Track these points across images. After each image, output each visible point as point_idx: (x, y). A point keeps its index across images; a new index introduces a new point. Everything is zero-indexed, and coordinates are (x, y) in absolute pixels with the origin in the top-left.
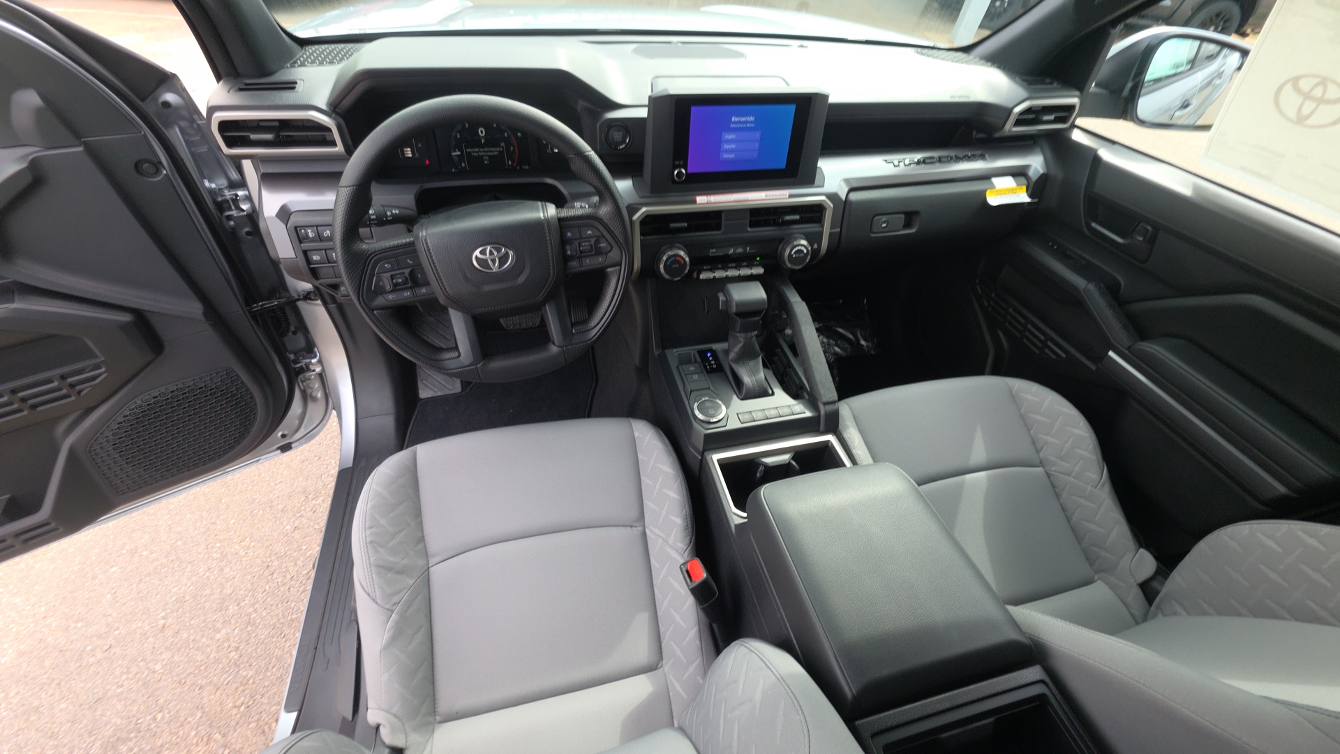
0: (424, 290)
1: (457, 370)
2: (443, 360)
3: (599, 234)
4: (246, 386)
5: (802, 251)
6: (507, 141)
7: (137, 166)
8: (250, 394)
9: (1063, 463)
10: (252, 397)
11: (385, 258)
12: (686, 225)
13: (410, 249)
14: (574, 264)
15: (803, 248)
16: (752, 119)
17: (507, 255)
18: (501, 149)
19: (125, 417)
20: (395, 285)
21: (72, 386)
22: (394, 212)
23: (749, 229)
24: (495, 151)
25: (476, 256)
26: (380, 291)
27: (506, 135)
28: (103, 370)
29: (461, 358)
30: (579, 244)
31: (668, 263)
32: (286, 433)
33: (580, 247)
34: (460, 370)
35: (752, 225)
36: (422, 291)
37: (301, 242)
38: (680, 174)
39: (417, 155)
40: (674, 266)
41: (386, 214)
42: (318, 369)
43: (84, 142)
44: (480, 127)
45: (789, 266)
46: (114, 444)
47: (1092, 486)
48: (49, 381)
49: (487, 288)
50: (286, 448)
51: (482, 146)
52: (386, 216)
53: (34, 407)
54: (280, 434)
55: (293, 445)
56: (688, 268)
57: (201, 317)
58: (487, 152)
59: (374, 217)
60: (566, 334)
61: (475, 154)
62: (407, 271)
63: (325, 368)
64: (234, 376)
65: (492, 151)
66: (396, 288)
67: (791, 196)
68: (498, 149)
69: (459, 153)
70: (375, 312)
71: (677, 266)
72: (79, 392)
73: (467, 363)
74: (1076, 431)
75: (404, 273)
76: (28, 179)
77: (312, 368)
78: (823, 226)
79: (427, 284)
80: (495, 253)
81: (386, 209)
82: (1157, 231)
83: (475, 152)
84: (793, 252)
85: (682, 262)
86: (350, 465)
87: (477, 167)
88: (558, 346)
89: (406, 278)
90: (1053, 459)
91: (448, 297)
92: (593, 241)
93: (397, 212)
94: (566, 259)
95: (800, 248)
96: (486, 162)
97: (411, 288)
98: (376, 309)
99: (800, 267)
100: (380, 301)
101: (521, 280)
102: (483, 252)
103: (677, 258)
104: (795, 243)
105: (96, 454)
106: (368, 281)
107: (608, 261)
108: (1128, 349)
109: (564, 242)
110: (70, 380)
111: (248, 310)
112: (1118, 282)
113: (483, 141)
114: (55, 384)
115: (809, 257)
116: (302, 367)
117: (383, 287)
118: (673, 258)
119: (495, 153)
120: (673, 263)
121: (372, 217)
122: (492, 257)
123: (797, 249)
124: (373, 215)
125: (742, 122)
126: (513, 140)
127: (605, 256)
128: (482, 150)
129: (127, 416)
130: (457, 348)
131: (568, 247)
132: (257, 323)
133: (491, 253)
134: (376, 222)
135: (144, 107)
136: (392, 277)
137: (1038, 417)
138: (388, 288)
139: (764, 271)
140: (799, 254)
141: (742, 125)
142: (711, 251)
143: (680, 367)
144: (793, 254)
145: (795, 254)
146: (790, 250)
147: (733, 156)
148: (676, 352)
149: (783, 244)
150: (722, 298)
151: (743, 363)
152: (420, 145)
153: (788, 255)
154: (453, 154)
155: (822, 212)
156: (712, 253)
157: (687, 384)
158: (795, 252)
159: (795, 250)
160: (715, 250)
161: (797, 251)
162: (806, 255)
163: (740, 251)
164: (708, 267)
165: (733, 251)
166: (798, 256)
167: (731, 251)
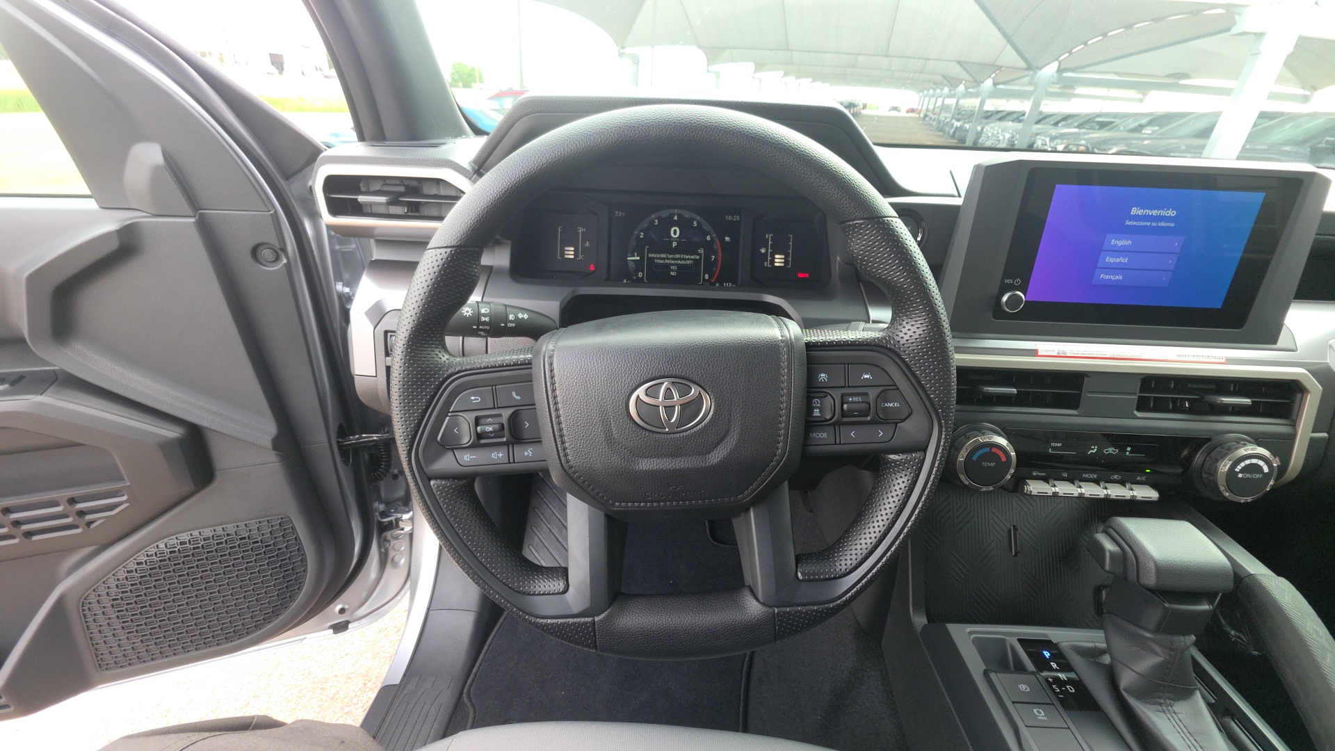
0: (528, 452)
1: (554, 621)
2: (534, 594)
3: (885, 380)
4: (301, 544)
5: (1259, 468)
6: (709, 248)
7: (255, 251)
8: (302, 555)
10: (303, 560)
11: (475, 385)
12: (1015, 391)
13: (522, 373)
14: (822, 436)
15: (1261, 463)
16: (1171, 213)
17: (698, 401)
18: (698, 257)
19: (138, 564)
20: (479, 436)
21: (81, 513)
22: (520, 316)
23: (1136, 413)
24: (688, 259)
25: (638, 396)
26: (449, 444)
27: (708, 238)
28: (124, 498)
29: (568, 595)
30: (842, 396)
31: (975, 458)
32: (346, 607)
33: (842, 404)
34: (560, 621)
35: (1142, 405)
36: (526, 454)
38: (1014, 301)
39: (580, 257)
40: (984, 464)
41: (507, 317)
42: (408, 529)
43: (201, 215)
44: (676, 226)
45: (1227, 495)
46: (114, 600)
48: (55, 504)
49: (646, 465)
50: (340, 628)
51: (673, 251)
52: (506, 320)
53: (29, 534)
54: (339, 607)
55: (350, 626)
56: (1012, 471)
57: (268, 444)
58: (677, 259)
59: (487, 319)
60: (780, 578)
61: (659, 261)
62: (506, 413)
63: (415, 528)
64: (289, 528)
65: (685, 259)
66: (479, 441)
67: (1229, 361)
68: (693, 257)
69: (638, 258)
70: (432, 482)
71: (993, 464)
72: (89, 523)
73: (576, 609)
75: (500, 415)
76: (114, 245)
77: (401, 524)
78: (1294, 425)
79: (537, 441)
80: (676, 396)
81: (509, 310)
83: (660, 258)
84: (1238, 468)
85: (1004, 459)
86: (397, 681)
87: (658, 275)
88: (763, 604)
89: (502, 425)
91: (568, 473)
92: (873, 393)
93: (526, 316)
94: (810, 424)
95: (1254, 461)
96: (673, 274)
97: (507, 444)
98: (436, 478)
99: (1249, 499)
100: (446, 463)
101: (716, 457)
102: (651, 393)
103: (994, 450)
104: (1245, 451)
105: (89, 609)
106: (435, 422)
107: (898, 440)
109: (812, 390)
110: (80, 506)
111: (338, 442)
113: (674, 244)
114: (59, 509)
115: (1272, 482)
116: (391, 522)
117: (459, 437)
118: (987, 450)
119: (689, 262)
120: (982, 458)
121: (483, 319)
122: (668, 403)
123: (1248, 462)
124: (485, 315)
125: (1151, 219)
126: (717, 246)
127: (891, 427)
128: (671, 256)
129: (141, 563)
130: (563, 572)
131: (816, 402)
132: (346, 462)
133: (668, 395)
134: (488, 328)
135: (286, 188)
136: (477, 421)
138: (466, 440)
139: (1159, 498)
140: (1251, 473)
141: (1149, 224)
142: (1053, 444)
143: (993, 676)
144: (1237, 470)
145: (1243, 470)
146: (1231, 462)
147: (1121, 278)
148: (971, 633)
149: (1219, 449)
150: (1109, 546)
151: (1161, 704)
152: (587, 244)
153: (1226, 470)
154: (629, 259)
155: (1299, 396)
156: (1054, 448)
157: (1024, 731)
158: (1243, 468)
159: (1243, 464)
160: (1059, 445)
161: (1247, 466)
162: (1267, 477)
163: (1111, 452)
164: (1040, 474)
165: (1095, 450)
166: (1248, 476)
167: (1093, 449)
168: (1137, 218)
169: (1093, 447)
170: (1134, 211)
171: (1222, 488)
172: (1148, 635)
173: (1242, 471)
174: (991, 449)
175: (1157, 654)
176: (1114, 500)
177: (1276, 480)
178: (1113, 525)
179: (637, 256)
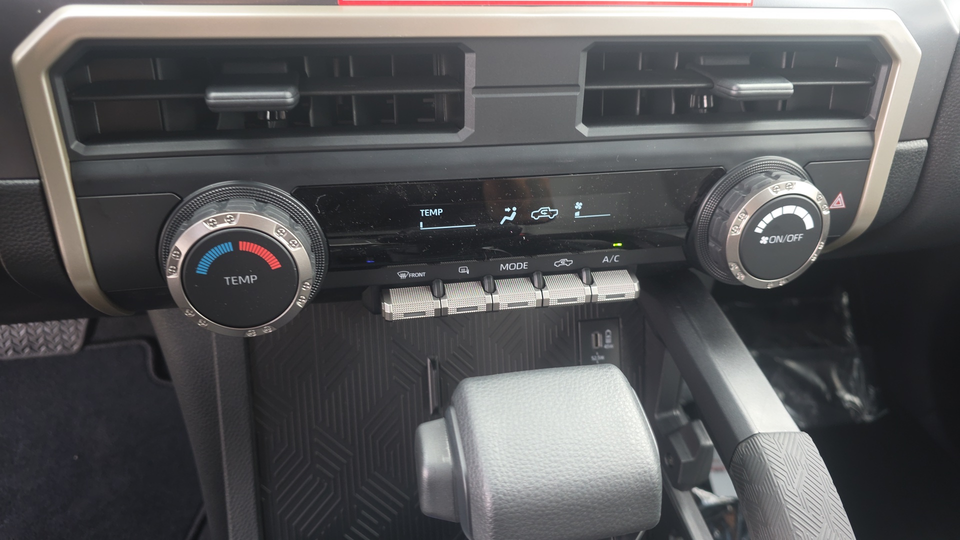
15: (801, 212)
23: (583, 129)
31: (202, 268)
40: (231, 280)
45: (741, 277)
56: (309, 286)
71: (251, 279)
95: (789, 210)
99: (782, 282)
103: (244, 246)
104: (772, 192)
115: (820, 246)
118: (228, 247)
120: (223, 265)
123: (777, 213)
140: (783, 234)
142: (425, 212)
144: (758, 230)
145: (770, 230)
146: (748, 217)
149: (733, 191)
153: (739, 233)
155: (884, 69)
156: (429, 221)
158: (769, 226)
159: (768, 219)
160: (438, 212)
161: (775, 220)
162: (811, 237)
163: (545, 215)
164: (413, 275)
165: (514, 214)
166: (778, 239)
167: (509, 214)
169: (508, 210)
173: (767, 232)
174: (236, 246)
177: (829, 241)
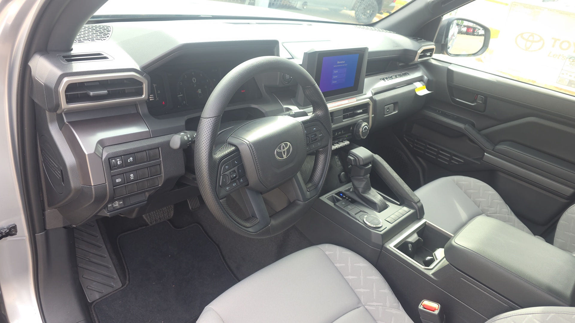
0: (241, 180)
2: (252, 226)
3: (319, 129)
5: (366, 128)
6: (209, 85)
9: (492, 209)
11: (225, 162)
13: (236, 153)
14: (307, 148)
16: (344, 62)
17: (290, 147)
20: (232, 179)
23: (343, 120)
25: (277, 151)
26: (224, 185)
27: (207, 81)
29: (260, 222)
33: (311, 138)
35: (345, 117)
37: (111, 169)
39: (157, 99)
47: (507, 215)
59: (190, 139)
66: (231, 181)
69: (182, 95)
74: (490, 192)
75: (235, 170)
78: (369, 115)
79: (244, 175)
80: (285, 147)
82: (486, 98)
88: (303, 202)
89: (236, 173)
90: (486, 208)
92: (317, 133)
97: (237, 180)
99: (365, 137)
100: (223, 192)
101: (295, 162)
102: (280, 148)
104: (364, 124)
107: (323, 145)
108: (493, 150)
112: (473, 123)
117: (225, 182)
122: (284, 150)
127: (321, 142)
133: (283, 147)
136: (230, 174)
137: (472, 191)
138: (228, 182)
139: (350, 143)
140: (366, 130)
141: (341, 65)
143: (337, 204)
146: (361, 129)
147: (336, 82)
148: (325, 197)
149: (358, 126)
150: (352, 158)
151: (367, 193)
152: (159, 92)
153: (361, 131)
154: (178, 96)
155: (368, 106)
157: (349, 212)
159: (364, 128)
162: (368, 130)
163: (340, 133)
165: (337, 134)
168: (339, 64)
170: (338, 62)
171: (361, 136)
172: (362, 177)
175: (365, 181)
176: (342, 147)
177: (370, 130)
178: (351, 152)
179: (181, 94)
